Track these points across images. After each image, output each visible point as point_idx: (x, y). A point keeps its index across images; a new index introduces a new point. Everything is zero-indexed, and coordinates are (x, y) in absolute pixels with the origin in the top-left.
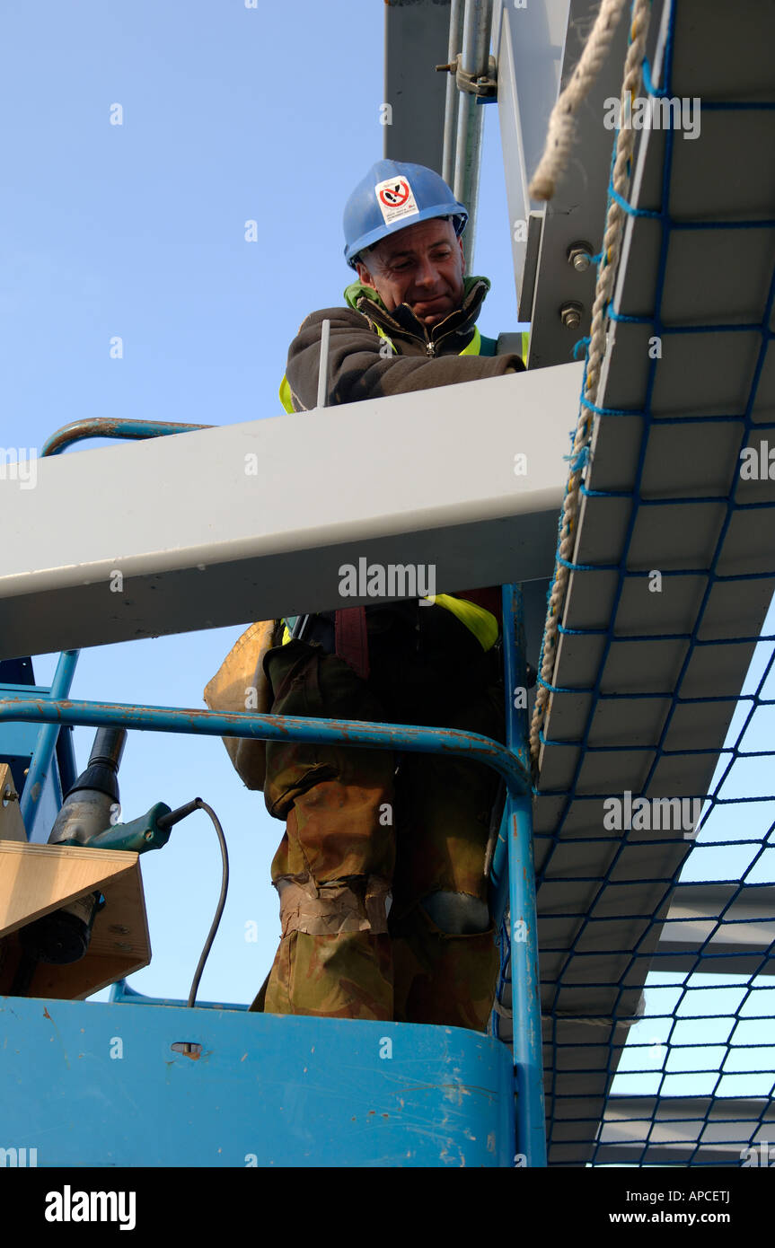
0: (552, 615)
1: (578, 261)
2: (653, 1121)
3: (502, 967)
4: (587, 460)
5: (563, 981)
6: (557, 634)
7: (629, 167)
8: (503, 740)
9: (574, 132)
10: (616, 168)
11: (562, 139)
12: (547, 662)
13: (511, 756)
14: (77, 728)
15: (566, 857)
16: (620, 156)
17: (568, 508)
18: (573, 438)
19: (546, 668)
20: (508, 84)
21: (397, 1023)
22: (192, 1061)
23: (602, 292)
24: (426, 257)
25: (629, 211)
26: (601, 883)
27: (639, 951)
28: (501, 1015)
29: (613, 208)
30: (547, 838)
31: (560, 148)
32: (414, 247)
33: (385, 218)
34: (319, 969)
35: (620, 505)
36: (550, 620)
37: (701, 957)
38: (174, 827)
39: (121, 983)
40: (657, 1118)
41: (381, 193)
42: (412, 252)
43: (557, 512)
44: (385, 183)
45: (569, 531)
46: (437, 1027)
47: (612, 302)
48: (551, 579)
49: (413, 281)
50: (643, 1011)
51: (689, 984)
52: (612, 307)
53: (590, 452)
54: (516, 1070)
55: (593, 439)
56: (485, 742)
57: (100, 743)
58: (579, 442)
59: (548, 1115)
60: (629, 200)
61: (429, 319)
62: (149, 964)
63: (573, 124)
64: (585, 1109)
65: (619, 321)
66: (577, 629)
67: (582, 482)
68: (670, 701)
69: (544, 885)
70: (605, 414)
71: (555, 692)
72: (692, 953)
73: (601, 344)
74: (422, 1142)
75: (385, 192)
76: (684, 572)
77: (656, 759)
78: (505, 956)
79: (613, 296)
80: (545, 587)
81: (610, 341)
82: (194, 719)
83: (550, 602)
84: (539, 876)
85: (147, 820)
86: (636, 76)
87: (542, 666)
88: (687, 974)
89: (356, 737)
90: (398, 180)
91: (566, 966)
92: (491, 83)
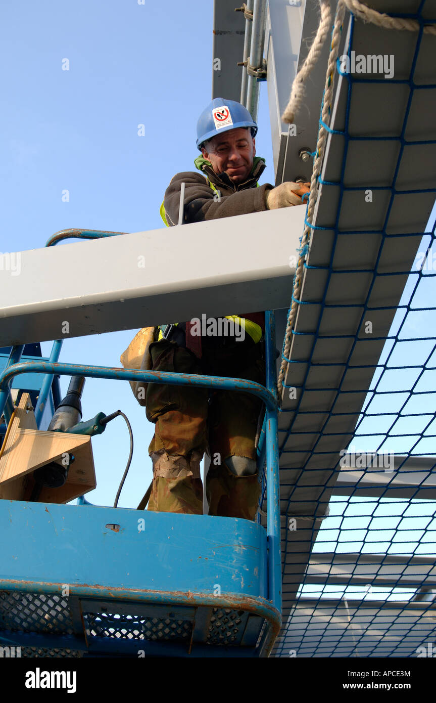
0: (289, 325)
1: (304, 157)
2: (332, 564)
3: (262, 492)
4: (307, 251)
5: (291, 499)
6: (292, 334)
7: (329, 110)
8: (264, 384)
9: (304, 91)
10: (323, 110)
11: (298, 94)
12: (287, 348)
13: (268, 392)
14: (62, 376)
15: (294, 441)
16: (325, 104)
17: (298, 274)
18: (301, 241)
19: (286, 351)
20: (272, 72)
21: (212, 516)
22: (115, 532)
23: (316, 170)
24: (234, 146)
25: (329, 131)
26: (310, 454)
27: (327, 485)
28: (262, 515)
29: (322, 129)
30: (285, 432)
31: (297, 98)
32: (229, 140)
33: (216, 126)
34: (168, 492)
35: (323, 273)
36: (288, 328)
37: (356, 488)
38: (107, 424)
39: (82, 498)
40: (334, 563)
41: (215, 114)
42: (228, 143)
43: (292, 276)
44: (217, 109)
45: (298, 285)
46: (232, 518)
47: (320, 175)
48: (289, 308)
49: (227, 158)
50: (328, 513)
51: (350, 501)
52: (321, 177)
53: (309, 247)
54: (268, 539)
55: (310, 241)
56: (257, 385)
57: (73, 384)
58: (304, 242)
59: (283, 561)
60: (329, 126)
61: (234, 177)
62: (95, 488)
63: (304, 87)
64: (300, 558)
65: (323, 184)
66: (302, 332)
67: (305, 262)
68: (345, 367)
69: (283, 454)
70: (316, 229)
71: (290, 362)
72: (352, 487)
73: (315, 195)
74: (223, 571)
75: (217, 113)
76: (352, 306)
77: (338, 395)
78: (264, 487)
79: (321, 172)
80: (286, 312)
81: (320, 194)
82: (117, 372)
83: (288, 319)
84: (281, 450)
85: (95, 420)
86: (333, 66)
87: (284, 350)
88: (349, 497)
89: (195, 382)
90: (224, 108)
91: (292, 493)
92: (264, 71)
